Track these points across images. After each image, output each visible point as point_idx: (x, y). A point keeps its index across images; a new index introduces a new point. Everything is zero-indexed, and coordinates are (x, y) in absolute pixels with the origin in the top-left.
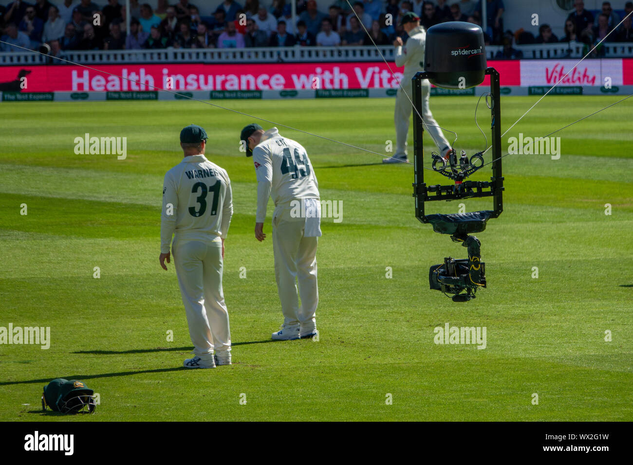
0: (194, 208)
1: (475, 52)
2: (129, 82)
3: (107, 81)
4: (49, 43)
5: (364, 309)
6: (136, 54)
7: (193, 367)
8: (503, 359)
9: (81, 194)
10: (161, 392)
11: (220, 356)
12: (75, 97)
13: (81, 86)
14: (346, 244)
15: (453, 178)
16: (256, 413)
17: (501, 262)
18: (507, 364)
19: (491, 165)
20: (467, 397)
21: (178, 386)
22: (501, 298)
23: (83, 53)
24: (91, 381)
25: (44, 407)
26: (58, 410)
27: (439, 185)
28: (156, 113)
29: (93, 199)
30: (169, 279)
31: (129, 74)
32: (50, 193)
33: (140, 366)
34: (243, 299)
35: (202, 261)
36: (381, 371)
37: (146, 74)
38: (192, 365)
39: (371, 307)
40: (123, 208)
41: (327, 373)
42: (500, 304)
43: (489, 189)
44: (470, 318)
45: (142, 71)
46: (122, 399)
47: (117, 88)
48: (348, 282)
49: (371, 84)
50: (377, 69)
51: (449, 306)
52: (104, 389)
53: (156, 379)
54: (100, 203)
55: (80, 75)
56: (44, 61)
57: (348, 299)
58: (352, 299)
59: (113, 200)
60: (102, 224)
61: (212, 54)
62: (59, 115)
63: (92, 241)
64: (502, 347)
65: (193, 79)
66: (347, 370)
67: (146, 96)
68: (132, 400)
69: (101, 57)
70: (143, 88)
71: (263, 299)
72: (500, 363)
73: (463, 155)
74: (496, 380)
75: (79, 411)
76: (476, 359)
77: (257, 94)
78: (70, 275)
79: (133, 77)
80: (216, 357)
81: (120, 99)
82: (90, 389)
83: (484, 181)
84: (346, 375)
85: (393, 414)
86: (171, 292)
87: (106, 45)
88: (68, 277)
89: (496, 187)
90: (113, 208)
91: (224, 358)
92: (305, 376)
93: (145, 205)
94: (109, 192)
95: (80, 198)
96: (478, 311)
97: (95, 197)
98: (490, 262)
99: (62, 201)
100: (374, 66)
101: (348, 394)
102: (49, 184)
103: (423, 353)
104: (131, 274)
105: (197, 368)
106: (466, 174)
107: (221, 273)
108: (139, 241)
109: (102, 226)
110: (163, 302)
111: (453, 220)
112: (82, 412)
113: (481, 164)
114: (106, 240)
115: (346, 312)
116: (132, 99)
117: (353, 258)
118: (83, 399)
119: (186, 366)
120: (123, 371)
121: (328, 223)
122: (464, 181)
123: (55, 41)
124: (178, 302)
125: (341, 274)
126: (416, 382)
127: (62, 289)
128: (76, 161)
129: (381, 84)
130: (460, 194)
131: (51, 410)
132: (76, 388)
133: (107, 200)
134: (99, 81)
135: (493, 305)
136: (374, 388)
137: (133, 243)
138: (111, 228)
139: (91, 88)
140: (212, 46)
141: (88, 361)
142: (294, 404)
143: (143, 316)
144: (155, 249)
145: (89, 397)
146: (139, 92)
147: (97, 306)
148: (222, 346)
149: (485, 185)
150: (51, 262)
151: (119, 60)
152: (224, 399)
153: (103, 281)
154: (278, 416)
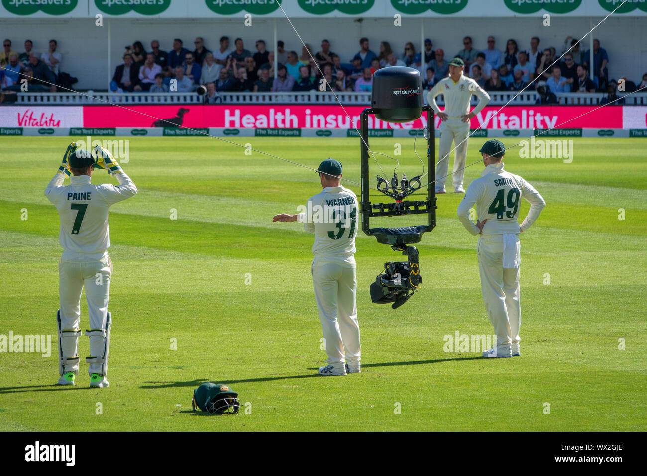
0: (332, 232)
1: (414, 92)
2: (276, 121)
3: (256, 120)
4: (206, 85)
5: (480, 325)
6: (282, 96)
7: (326, 374)
8: (602, 372)
9: (231, 219)
10: (298, 396)
11: (351, 365)
12: (227, 133)
13: (232, 123)
14: (465, 267)
15: (394, 197)
16: (381, 416)
17: (602, 285)
18: (605, 376)
19: (426, 188)
20: (569, 405)
21: (313, 391)
22: (601, 317)
23: (235, 94)
24: (236, 385)
25: (194, 408)
26: (206, 411)
27: (382, 204)
28: (298, 148)
29: (242, 224)
30: (307, 296)
31: (275, 114)
32: (204, 218)
33: (280, 373)
34: (372, 314)
35: (338, 281)
36: (493, 380)
37: (291, 113)
38: (326, 373)
39: (485, 324)
40: (268, 232)
41: (445, 381)
42: (600, 322)
43: (424, 207)
44: (574, 334)
45: (288, 111)
46: (263, 401)
47: (265, 126)
48: (466, 301)
49: (490, 125)
50: (495, 112)
51: (555, 324)
52: (248, 393)
53: (293, 385)
54: (247, 228)
55: (232, 114)
56: (201, 101)
57: (465, 316)
58: (469, 316)
59: (259, 225)
60: (248, 246)
61: (350, 97)
62: (212, 149)
63: (239, 261)
64: (601, 361)
65: (332, 119)
66: (463, 379)
67: (289, 133)
68: (272, 403)
69: (251, 98)
70: (288, 125)
71: (390, 315)
72: (599, 375)
73: (403, 178)
74: (595, 390)
75: (225, 412)
76: (578, 371)
77: (389, 133)
78: (219, 291)
79: (279, 116)
80: (347, 366)
81: (267, 135)
82: (234, 392)
83: (420, 201)
84: (462, 384)
85: (503, 419)
86: (308, 308)
87: (256, 87)
88: (217, 293)
89: (431, 206)
90: (259, 232)
91: (354, 367)
92: (426, 384)
93: (287, 230)
94: (256, 218)
95: (229, 222)
96: (581, 328)
97: (243, 222)
98: (592, 285)
99: (214, 225)
100: (493, 110)
101: (464, 401)
102: (202, 210)
103: (531, 365)
104: (274, 291)
105: (330, 376)
106: (405, 195)
107: (354, 291)
108: (281, 262)
109: (248, 248)
110: (301, 316)
111: (393, 233)
112: (227, 413)
113: (417, 187)
114: (252, 261)
115: (463, 327)
116: (278, 135)
117: (471, 279)
118: (228, 401)
119: (320, 373)
120: (265, 377)
121: (449, 248)
122: (403, 200)
123: (210, 83)
124: (315, 317)
125: (459, 294)
126: (524, 391)
127: (212, 304)
128: (228, 190)
129: (499, 126)
130: (400, 211)
131: (200, 410)
132: (223, 391)
133: (253, 225)
134: (249, 119)
135: (594, 324)
136: (487, 395)
137: (276, 264)
138: (257, 250)
139: (242, 126)
140: (349, 89)
141: (234, 368)
142: (415, 409)
143: (283, 329)
144: (296, 269)
145: (233, 400)
146: (285, 129)
147: (243, 319)
148: (353, 356)
149: (421, 203)
150: (203, 280)
151: (267, 101)
152: (354, 403)
153: (249, 297)
154: (401, 419)
